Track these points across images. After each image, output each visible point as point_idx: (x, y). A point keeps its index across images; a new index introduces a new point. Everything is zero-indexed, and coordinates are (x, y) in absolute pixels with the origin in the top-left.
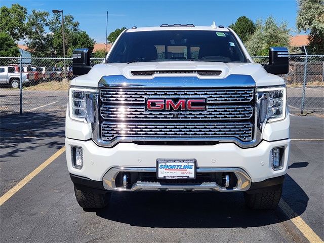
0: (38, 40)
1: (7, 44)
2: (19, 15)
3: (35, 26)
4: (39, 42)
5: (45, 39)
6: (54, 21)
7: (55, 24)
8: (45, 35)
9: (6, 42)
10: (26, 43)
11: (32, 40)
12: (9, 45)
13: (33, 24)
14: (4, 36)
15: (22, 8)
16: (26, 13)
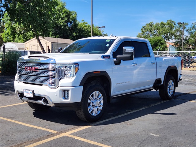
0: (179, 40)
1: (160, 43)
2: (170, 26)
3: (179, 32)
4: (180, 41)
5: (184, 39)
6: (192, 28)
7: (192, 30)
8: (184, 37)
9: (160, 42)
10: (172, 42)
11: (176, 40)
12: (162, 44)
13: (178, 31)
14: (159, 39)
15: (173, 22)
16: (175, 24)
